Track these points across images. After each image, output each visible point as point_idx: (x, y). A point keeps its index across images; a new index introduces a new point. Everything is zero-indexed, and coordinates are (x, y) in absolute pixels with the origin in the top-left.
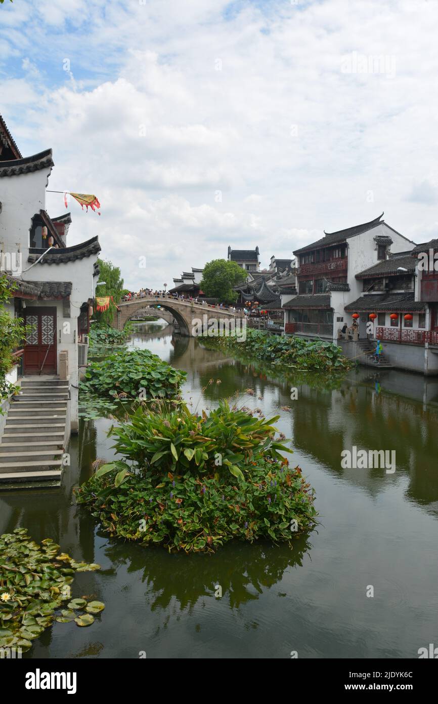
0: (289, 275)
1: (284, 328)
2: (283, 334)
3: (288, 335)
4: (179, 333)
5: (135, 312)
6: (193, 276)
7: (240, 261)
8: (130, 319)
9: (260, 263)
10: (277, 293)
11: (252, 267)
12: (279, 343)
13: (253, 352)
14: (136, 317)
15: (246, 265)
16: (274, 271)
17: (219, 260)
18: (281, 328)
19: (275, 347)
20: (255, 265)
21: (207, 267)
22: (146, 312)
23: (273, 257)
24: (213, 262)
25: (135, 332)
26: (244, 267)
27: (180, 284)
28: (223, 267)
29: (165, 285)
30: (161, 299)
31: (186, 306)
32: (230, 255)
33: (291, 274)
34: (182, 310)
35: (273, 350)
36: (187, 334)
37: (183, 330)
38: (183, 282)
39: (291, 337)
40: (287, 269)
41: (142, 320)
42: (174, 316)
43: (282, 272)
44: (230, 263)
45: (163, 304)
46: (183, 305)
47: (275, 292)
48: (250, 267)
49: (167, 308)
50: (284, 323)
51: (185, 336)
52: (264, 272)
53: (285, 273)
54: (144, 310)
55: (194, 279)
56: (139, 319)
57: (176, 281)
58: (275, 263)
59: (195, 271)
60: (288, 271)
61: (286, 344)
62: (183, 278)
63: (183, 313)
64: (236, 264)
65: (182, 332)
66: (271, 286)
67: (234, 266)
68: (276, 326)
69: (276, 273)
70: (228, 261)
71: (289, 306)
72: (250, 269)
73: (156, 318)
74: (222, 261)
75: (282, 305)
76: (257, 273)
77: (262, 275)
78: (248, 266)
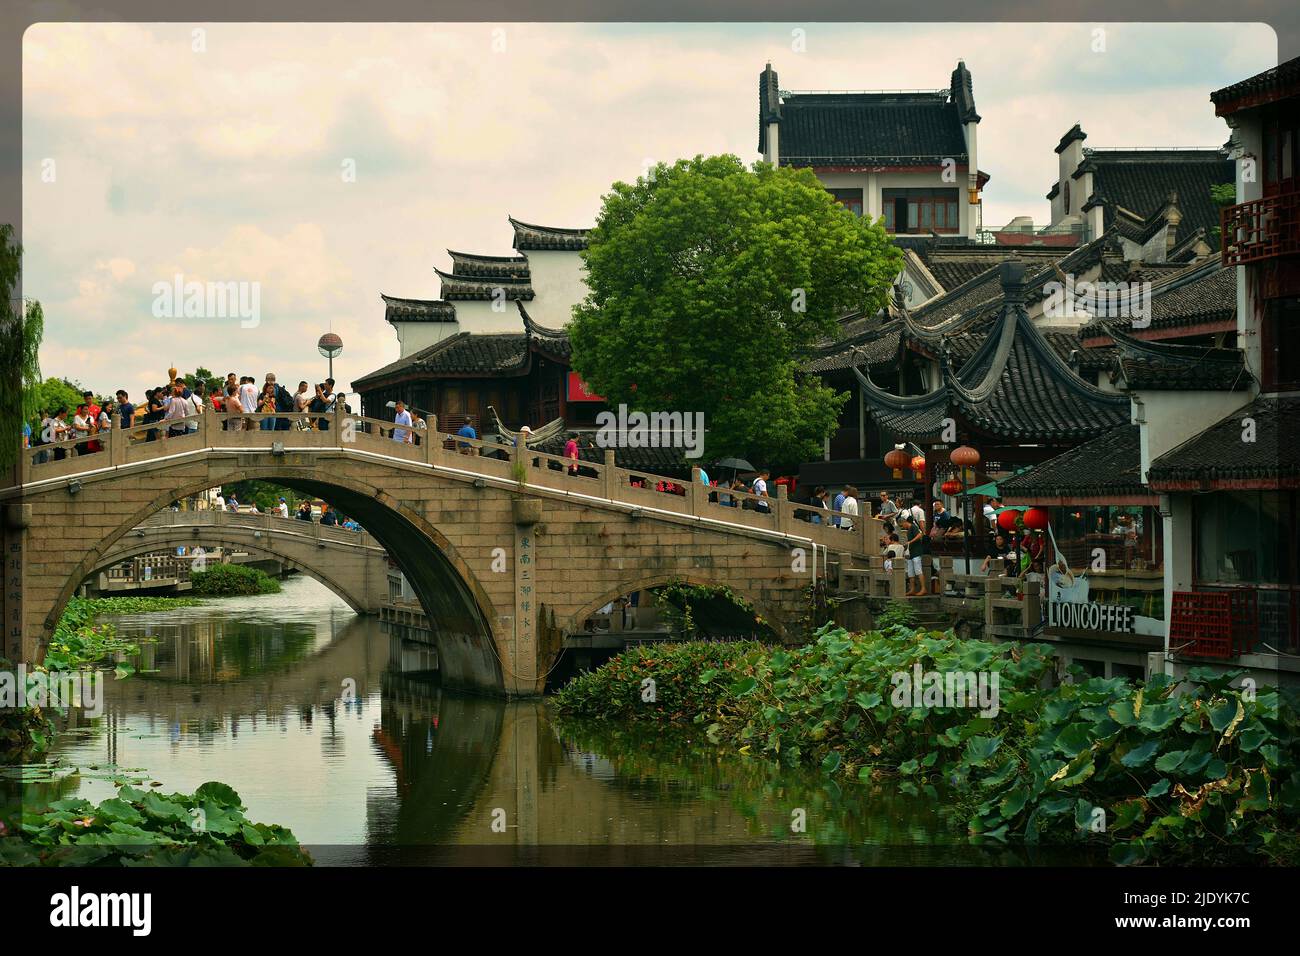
0: (1191, 255)
1: (1164, 628)
2: (1161, 664)
3: (1196, 673)
4: (431, 678)
5: (121, 533)
6: (524, 277)
7: (843, 167)
8: (86, 583)
9: (983, 179)
10: (1105, 385)
11: (927, 208)
12: (1132, 736)
13: (946, 793)
14: (129, 565)
15: (887, 195)
16: (1083, 230)
17: (697, 166)
18: (1144, 625)
19: (1101, 760)
20: (951, 195)
21: (619, 211)
22: (196, 532)
23: (1075, 135)
24: (662, 177)
25: (121, 673)
26: (874, 207)
27: (429, 336)
28: (725, 211)
29: (330, 344)
30: (300, 442)
31: (476, 486)
32: (773, 131)
33: (1202, 249)
34: (446, 516)
35: (1089, 781)
36: (487, 678)
37: (460, 656)
38: (451, 319)
39: (1210, 689)
40: (1174, 216)
41: (169, 592)
42: (395, 558)
43: (1142, 240)
44: (777, 186)
45: (319, 473)
46: (452, 481)
47: (1091, 373)
48: (913, 209)
49: (347, 503)
50: (1160, 593)
51: (471, 692)
52: (1015, 241)
53: (1162, 241)
54: (179, 521)
55: (530, 296)
56: (149, 580)
57: (401, 313)
58: (1088, 179)
59: (534, 240)
60: (1184, 233)
61: (1174, 738)
62: (450, 295)
63: (454, 537)
64: (817, 188)
65: (453, 669)
66: (1060, 338)
67: (805, 205)
68: (1108, 614)
69: (1097, 249)
70: (763, 171)
71: (1198, 474)
72: (913, 222)
73: (279, 571)
74: (720, 168)
75: (1145, 466)
76: (966, 245)
77: (998, 259)
78: (897, 202)
